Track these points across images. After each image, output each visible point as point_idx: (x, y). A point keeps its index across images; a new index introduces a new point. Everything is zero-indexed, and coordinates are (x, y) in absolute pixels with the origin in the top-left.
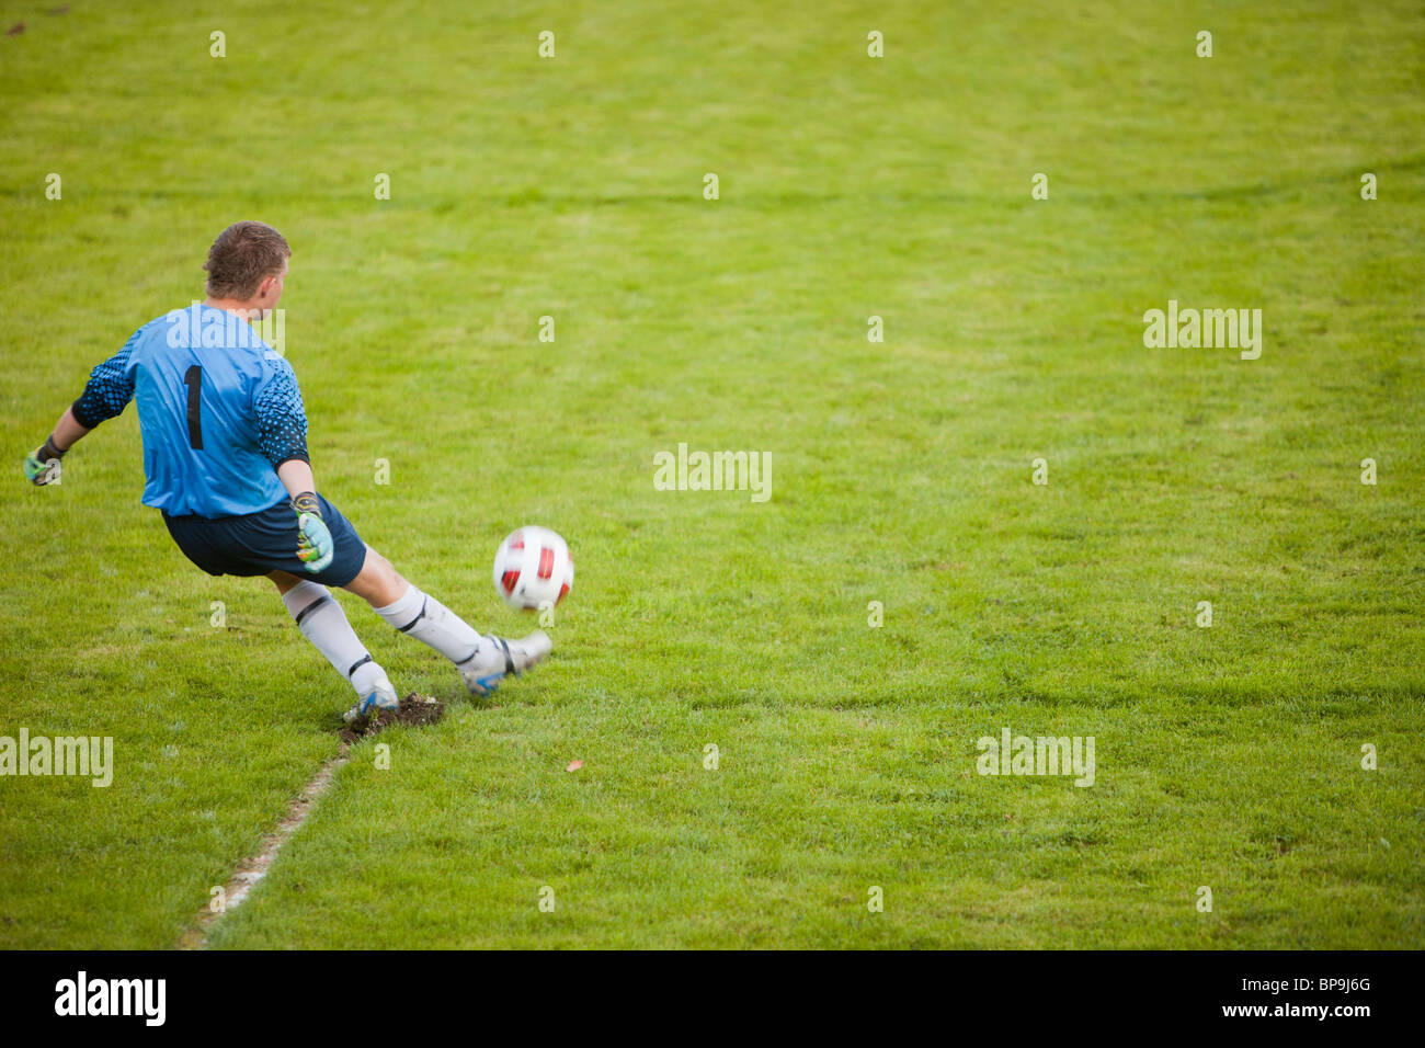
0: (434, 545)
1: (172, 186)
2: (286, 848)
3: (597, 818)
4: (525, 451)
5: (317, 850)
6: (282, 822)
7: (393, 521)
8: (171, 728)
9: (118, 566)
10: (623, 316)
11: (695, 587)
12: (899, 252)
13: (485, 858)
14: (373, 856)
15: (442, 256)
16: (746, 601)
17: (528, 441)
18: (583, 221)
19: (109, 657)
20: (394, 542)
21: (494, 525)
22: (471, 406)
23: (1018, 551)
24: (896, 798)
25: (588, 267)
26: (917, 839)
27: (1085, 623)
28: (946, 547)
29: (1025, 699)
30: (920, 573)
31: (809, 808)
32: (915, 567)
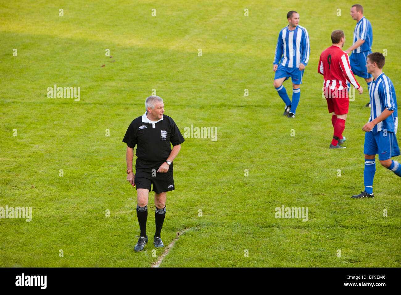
0: (199, 188)
1: (138, 103)
2: (164, 260)
3: (237, 254)
4: (221, 166)
5: (171, 260)
6: (163, 253)
7: (189, 182)
8: (137, 231)
9: (125, 192)
10: (244, 134)
11: (261, 199)
12: (311, 119)
13: (211, 263)
14: (184, 262)
15: (202, 119)
16: (273, 202)
17: (221, 163)
18: (235, 111)
19: (123, 214)
20: (189, 187)
21: (213, 183)
22: (208, 155)
23: (339, 191)
24: (309, 250)
25: (236, 122)
26: (314, 260)
27: (355, 209)
28: (321, 190)
29: (340, 227)
30: (315, 196)
31: (288, 252)
32: (314, 195)
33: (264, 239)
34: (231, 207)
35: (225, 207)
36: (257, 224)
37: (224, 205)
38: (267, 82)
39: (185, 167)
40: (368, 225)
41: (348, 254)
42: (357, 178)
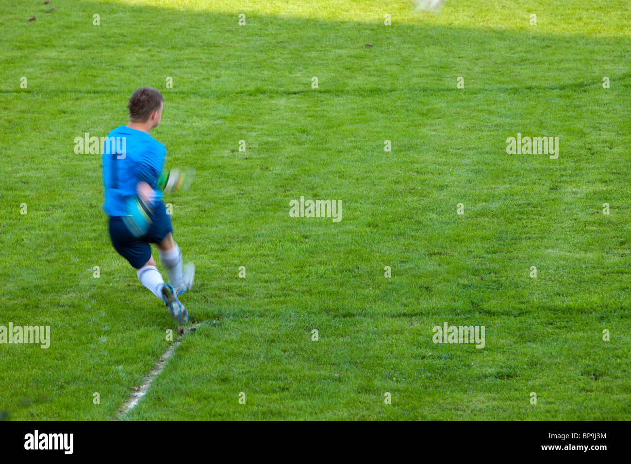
0: (218, 246)
1: (100, 89)
2: (154, 382)
3: (291, 367)
4: (258, 204)
5: (168, 383)
6: (152, 370)
7: (200, 236)
8: (103, 329)
9: (79, 257)
10: (299, 144)
11: (334, 264)
12: (423, 115)
13: (242, 386)
14: (193, 385)
15: (221, 118)
16: (356, 270)
17: (259, 200)
18: (282, 102)
19: (76, 298)
20: (200, 246)
21: (244, 238)
22: (234, 185)
23: (477, 247)
24: (423, 358)
25: (284, 122)
26: (433, 375)
27: (507, 279)
28: (444, 246)
29: (480, 313)
30: (433, 257)
31: (385, 362)
32: (431, 255)
33: (341, 339)
34: (278, 281)
35: (266, 282)
36: (328, 311)
37: (266, 276)
38: (341, 48)
39: (190, 209)
40: (531, 309)
41: (496, 363)
42: (509, 223)
